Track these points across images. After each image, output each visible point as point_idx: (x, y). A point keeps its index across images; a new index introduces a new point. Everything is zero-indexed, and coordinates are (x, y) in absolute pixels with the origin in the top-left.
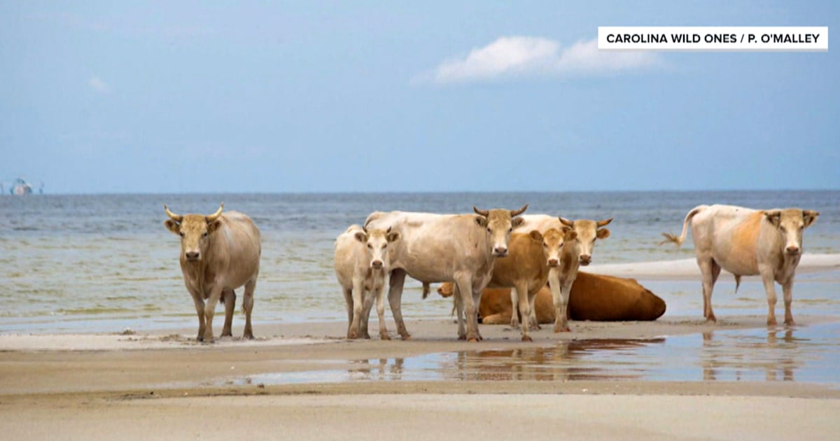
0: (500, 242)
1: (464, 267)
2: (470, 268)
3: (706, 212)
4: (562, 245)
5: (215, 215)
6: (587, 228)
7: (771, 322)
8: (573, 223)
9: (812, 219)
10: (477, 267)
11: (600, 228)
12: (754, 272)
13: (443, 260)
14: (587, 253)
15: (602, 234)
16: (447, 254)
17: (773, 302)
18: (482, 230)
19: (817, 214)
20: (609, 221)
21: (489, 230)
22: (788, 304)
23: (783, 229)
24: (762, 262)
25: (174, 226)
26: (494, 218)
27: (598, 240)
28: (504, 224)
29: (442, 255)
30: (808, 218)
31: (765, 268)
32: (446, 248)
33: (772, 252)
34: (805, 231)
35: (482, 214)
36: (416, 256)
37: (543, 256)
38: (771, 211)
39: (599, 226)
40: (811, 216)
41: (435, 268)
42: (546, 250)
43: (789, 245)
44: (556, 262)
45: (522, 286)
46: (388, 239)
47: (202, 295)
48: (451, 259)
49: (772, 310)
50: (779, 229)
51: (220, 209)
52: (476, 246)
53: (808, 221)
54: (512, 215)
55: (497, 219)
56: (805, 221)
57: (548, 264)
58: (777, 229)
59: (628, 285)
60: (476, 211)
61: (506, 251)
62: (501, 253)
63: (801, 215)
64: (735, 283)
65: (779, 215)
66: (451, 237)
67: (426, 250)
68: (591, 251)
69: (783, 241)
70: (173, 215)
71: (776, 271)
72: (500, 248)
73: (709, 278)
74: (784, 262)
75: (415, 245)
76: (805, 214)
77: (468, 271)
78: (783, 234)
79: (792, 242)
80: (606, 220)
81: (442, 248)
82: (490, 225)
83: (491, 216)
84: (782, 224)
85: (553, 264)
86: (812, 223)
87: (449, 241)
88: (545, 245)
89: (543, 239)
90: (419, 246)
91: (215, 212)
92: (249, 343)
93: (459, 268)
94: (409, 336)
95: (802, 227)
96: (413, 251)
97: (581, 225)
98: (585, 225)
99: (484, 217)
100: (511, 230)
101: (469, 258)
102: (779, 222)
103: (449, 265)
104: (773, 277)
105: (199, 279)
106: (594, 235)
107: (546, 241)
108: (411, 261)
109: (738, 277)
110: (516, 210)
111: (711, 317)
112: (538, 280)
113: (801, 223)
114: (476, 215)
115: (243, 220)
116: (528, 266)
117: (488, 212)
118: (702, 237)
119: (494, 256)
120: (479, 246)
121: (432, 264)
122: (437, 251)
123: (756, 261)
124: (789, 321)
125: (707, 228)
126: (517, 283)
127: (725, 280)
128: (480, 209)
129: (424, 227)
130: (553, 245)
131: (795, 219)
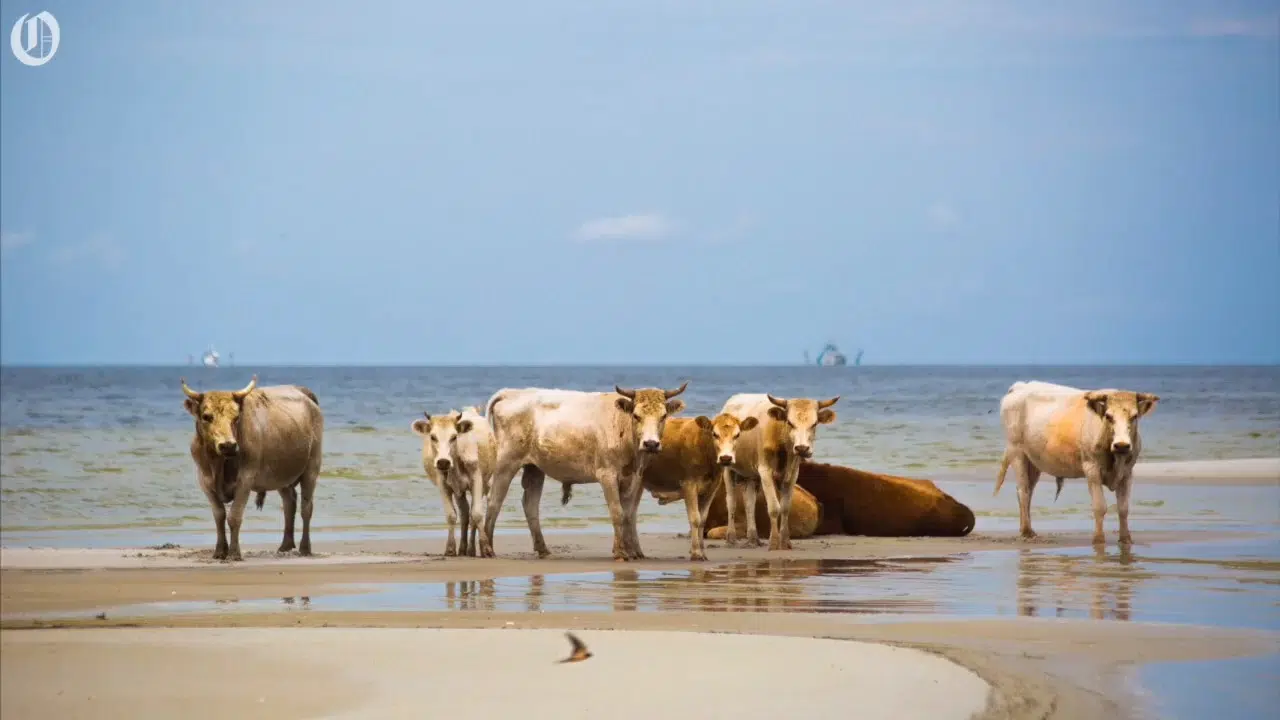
0: (649, 433)
1: (607, 462)
2: (613, 463)
3: (1021, 390)
4: (738, 436)
5: (245, 391)
6: (805, 410)
7: (1099, 540)
8: (786, 402)
9: (1149, 405)
10: (621, 463)
11: (822, 410)
12: (1080, 474)
13: (582, 452)
14: (806, 443)
15: (824, 417)
16: (587, 446)
17: (1101, 513)
18: (628, 418)
19: (1156, 399)
20: (835, 400)
21: (636, 417)
22: (1123, 516)
23: (1110, 419)
24: (1087, 459)
25: (194, 408)
26: (643, 400)
27: (820, 425)
28: (655, 408)
29: (581, 447)
30: (1144, 404)
31: (1089, 467)
32: (586, 438)
33: (1098, 446)
34: (1141, 421)
35: (626, 395)
36: (549, 448)
37: (715, 450)
38: (1096, 394)
39: (820, 406)
40: (1147, 401)
41: (574, 465)
42: (717, 442)
43: (1117, 440)
44: (730, 458)
45: (689, 488)
46: (458, 428)
47: (222, 497)
48: (592, 451)
49: (1100, 526)
50: (1104, 418)
51: (252, 383)
52: (621, 435)
53: (1143, 408)
54: (667, 396)
55: (647, 402)
56: (1139, 408)
57: (718, 461)
58: (1102, 418)
59: (920, 488)
60: (618, 391)
61: (657, 444)
62: (651, 447)
63: (1135, 399)
64: (1054, 486)
65: (1104, 399)
66: (592, 423)
67: (560, 441)
68: (811, 439)
69: (1109, 434)
70: (192, 392)
71: (1104, 472)
72: (650, 442)
73: (1025, 481)
74: (1114, 462)
75: (546, 434)
76: (1139, 399)
77: (612, 466)
78: (1110, 425)
79: (1122, 436)
80: (830, 399)
81: (580, 437)
82: (638, 410)
83: (639, 396)
84: (1109, 412)
85: (726, 461)
86: (1150, 410)
87: (590, 427)
88: (715, 435)
89: (712, 428)
90: (553, 433)
91: (245, 386)
92: (305, 561)
93: (602, 464)
94: (548, 553)
95: (1135, 417)
96: (546, 441)
97: (797, 405)
98: (803, 406)
99: (629, 400)
100: (665, 417)
101: (613, 451)
102: (1104, 409)
103: (590, 459)
104: (1100, 481)
105: (216, 476)
106: (814, 418)
107: (717, 430)
108: (542, 454)
109: (1060, 481)
110: (672, 390)
111: (1027, 532)
112: (710, 481)
113: (1134, 411)
114: (619, 396)
115: (298, 400)
116: (695, 461)
117: (635, 392)
118: (1011, 426)
119: (642, 451)
120: (625, 436)
121: (569, 458)
122: (574, 440)
123: (1079, 458)
124: (1125, 538)
125: (1018, 413)
126: (683, 484)
127: (1045, 484)
128: (625, 389)
129: (562, 409)
130: (726, 435)
131: (1127, 405)
